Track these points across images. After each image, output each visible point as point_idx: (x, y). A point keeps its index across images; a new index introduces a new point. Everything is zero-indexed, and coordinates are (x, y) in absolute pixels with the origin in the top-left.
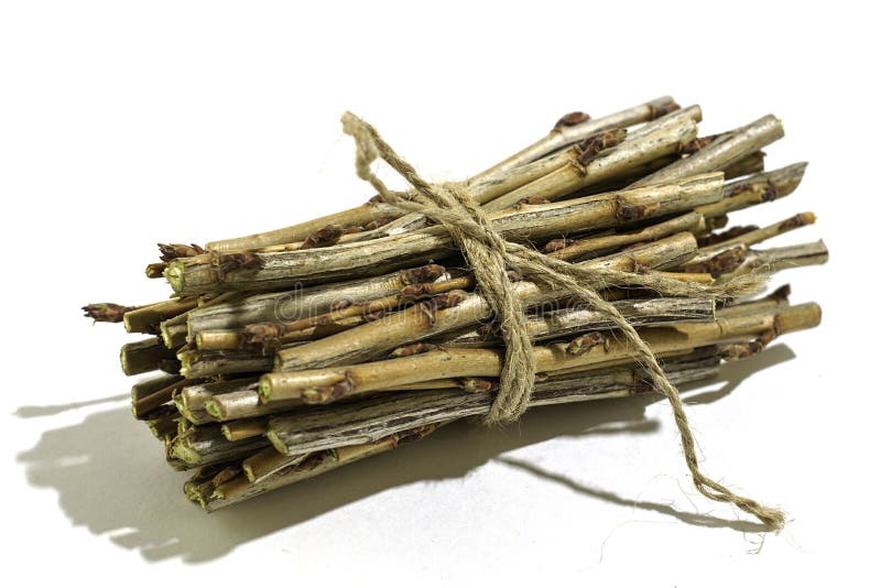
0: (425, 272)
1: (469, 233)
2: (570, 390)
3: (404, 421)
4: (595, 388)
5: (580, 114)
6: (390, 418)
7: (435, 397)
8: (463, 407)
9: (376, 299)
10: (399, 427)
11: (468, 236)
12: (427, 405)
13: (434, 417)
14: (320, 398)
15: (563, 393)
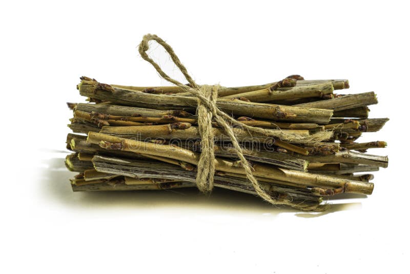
0: (179, 113)
1: (203, 102)
2: (237, 184)
3: (153, 173)
4: (250, 188)
5: (299, 76)
6: (147, 170)
7: (170, 168)
8: (182, 176)
9: (149, 116)
10: (150, 175)
11: (201, 103)
12: (165, 170)
13: (168, 176)
14: (105, 146)
15: (233, 185)
